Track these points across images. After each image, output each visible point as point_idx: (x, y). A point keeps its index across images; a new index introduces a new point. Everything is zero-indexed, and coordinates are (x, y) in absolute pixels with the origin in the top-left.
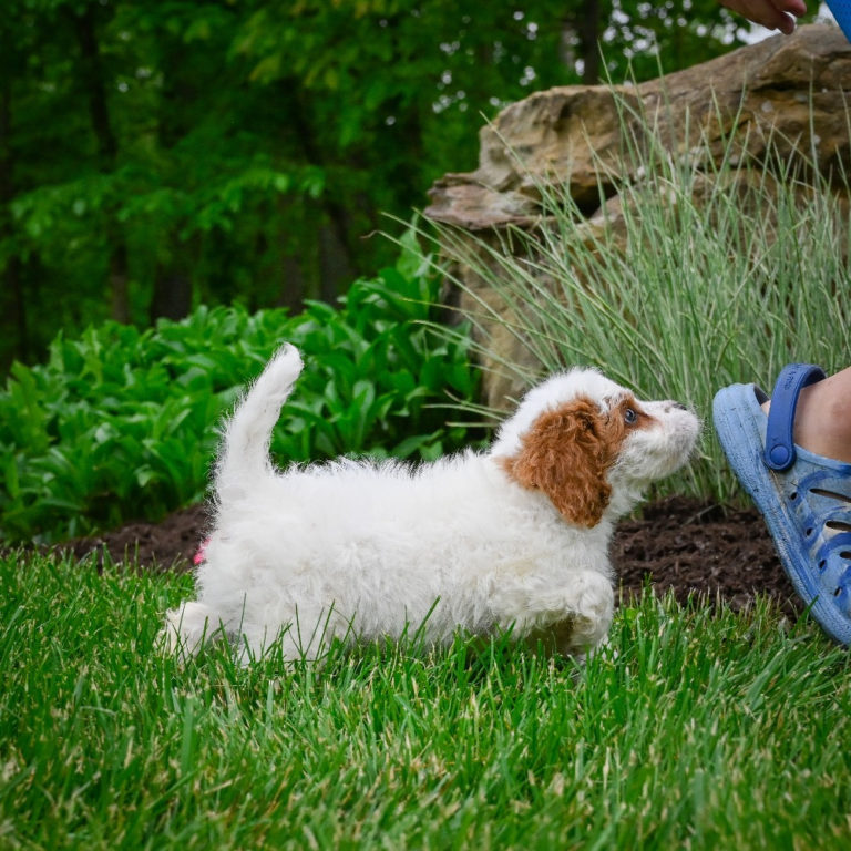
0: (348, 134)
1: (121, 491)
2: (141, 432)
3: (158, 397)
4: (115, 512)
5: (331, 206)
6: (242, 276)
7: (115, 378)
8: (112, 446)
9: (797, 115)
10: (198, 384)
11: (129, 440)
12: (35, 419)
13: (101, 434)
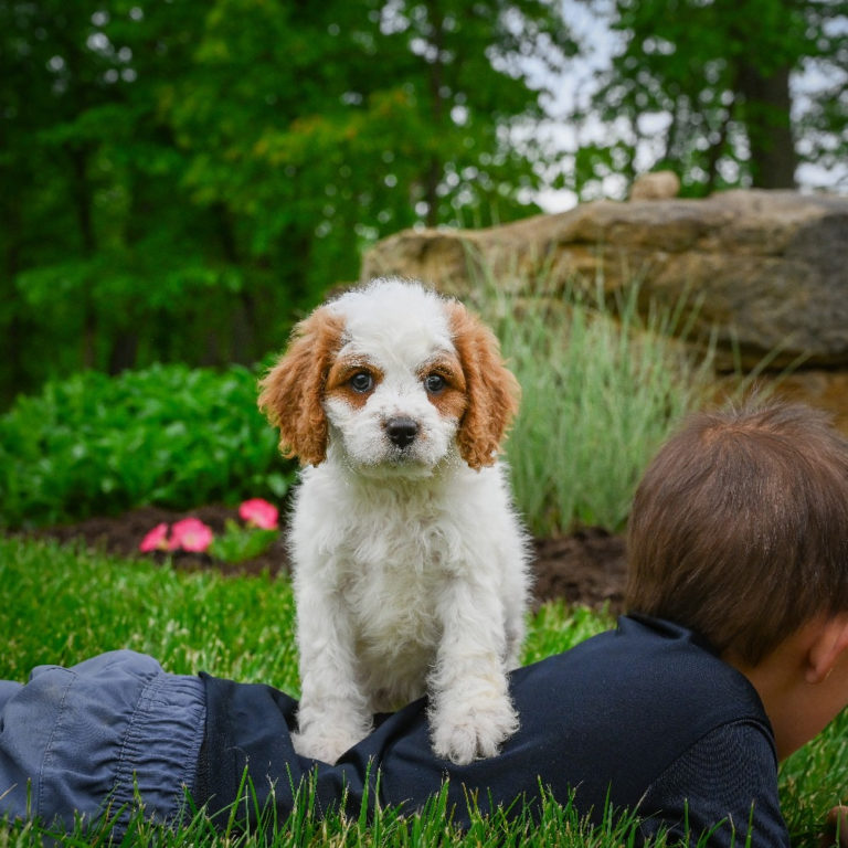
0: (260, 245)
1: (90, 493)
2: (107, 452)
3: (121, 427)
4: (85, 509)
5: (246, 297)
6: (177, 340)
7: (89, 412)
8: (85, 462)
9: (588, 262)
10: (150, 421)
11: (99, 459)
12: (31, 437)
13: (79, 451)
